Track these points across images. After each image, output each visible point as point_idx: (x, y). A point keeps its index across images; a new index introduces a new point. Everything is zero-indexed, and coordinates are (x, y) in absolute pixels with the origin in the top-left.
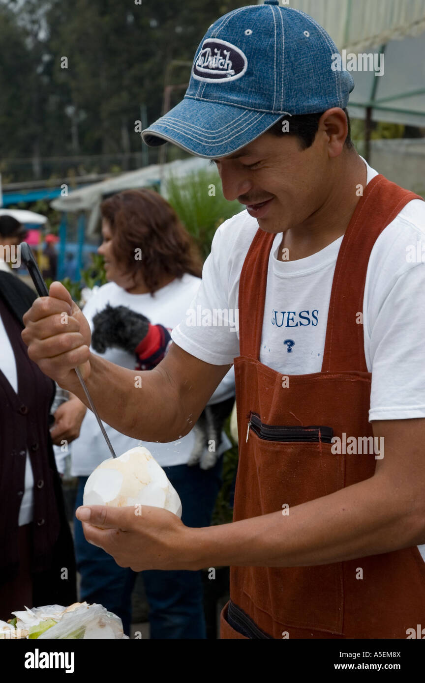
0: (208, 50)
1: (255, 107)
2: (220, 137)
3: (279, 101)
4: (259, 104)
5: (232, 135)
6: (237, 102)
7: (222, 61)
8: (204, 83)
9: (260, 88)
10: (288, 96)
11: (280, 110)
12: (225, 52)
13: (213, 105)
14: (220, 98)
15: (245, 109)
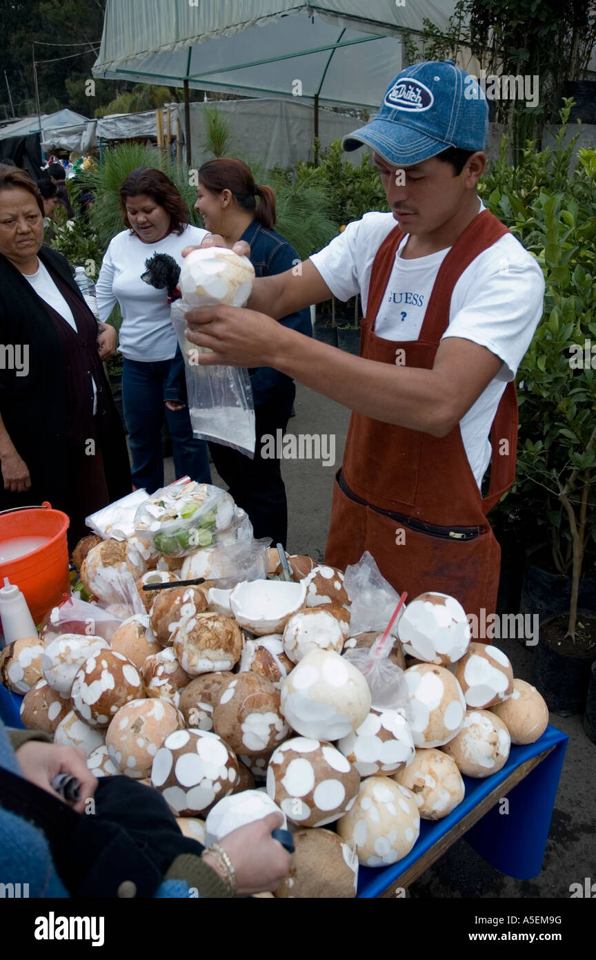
0: (403, 86)
1: (433, 135)
2: (405, 151)
3: (450, 134)
4: (436, 134)
5: (414, 152)
6: (421, 128)
7: (415, 96)
8: (396, 110)
9: (439, 122)
10: (457, 133)
11: (449, 141)
12: (417, 89)
13: (403, 127)
14: (408, 123)
15: (425, 135)
